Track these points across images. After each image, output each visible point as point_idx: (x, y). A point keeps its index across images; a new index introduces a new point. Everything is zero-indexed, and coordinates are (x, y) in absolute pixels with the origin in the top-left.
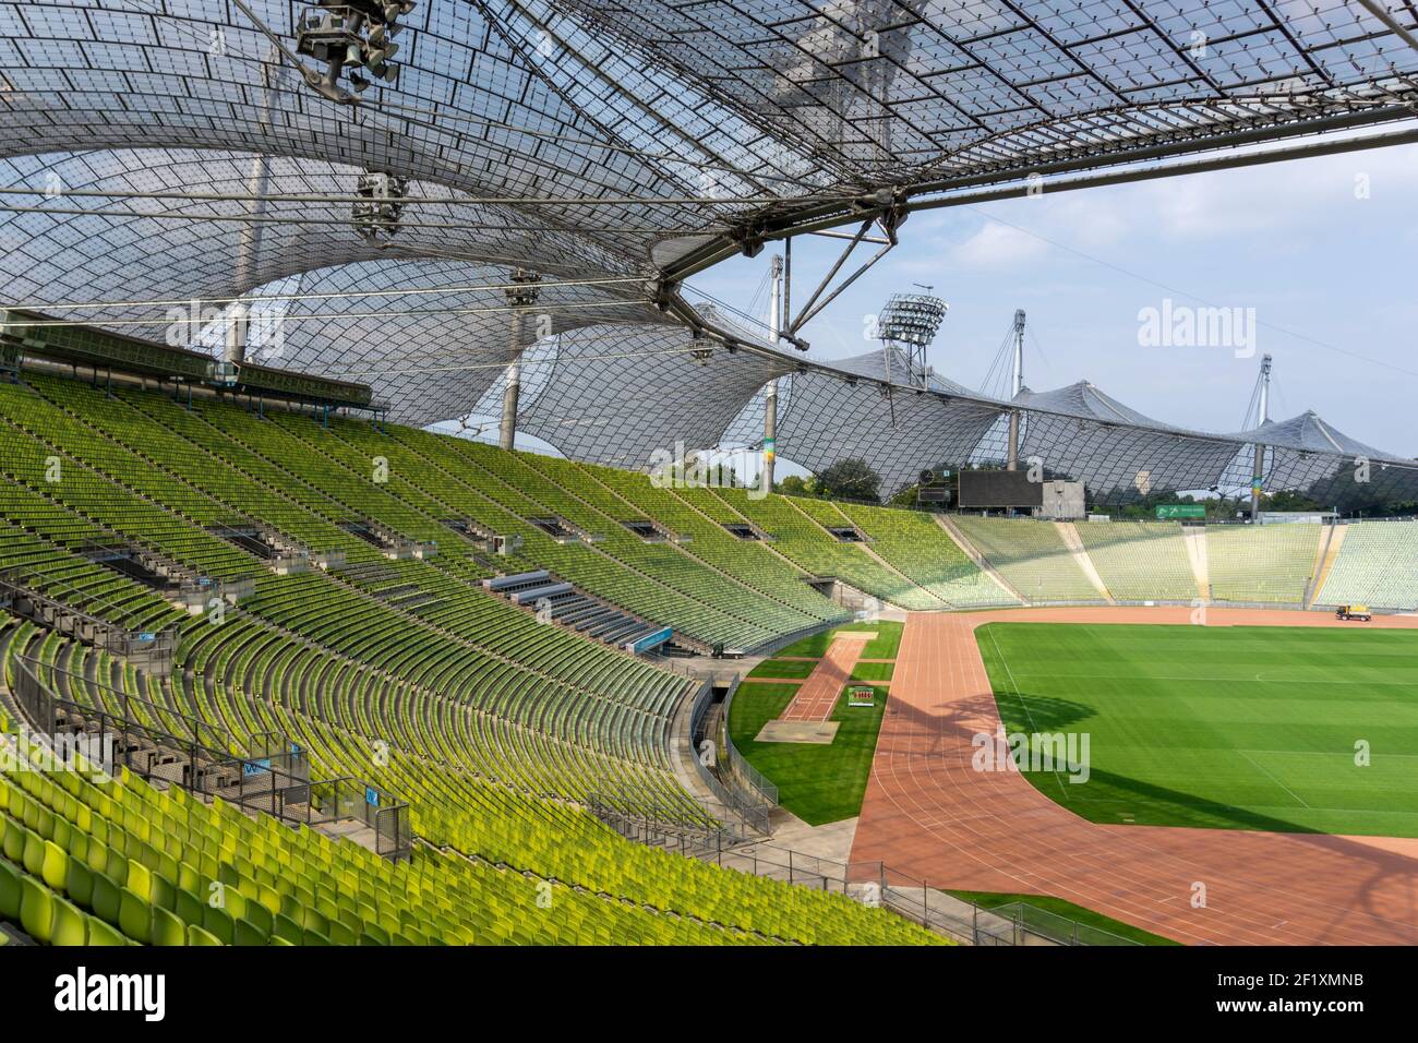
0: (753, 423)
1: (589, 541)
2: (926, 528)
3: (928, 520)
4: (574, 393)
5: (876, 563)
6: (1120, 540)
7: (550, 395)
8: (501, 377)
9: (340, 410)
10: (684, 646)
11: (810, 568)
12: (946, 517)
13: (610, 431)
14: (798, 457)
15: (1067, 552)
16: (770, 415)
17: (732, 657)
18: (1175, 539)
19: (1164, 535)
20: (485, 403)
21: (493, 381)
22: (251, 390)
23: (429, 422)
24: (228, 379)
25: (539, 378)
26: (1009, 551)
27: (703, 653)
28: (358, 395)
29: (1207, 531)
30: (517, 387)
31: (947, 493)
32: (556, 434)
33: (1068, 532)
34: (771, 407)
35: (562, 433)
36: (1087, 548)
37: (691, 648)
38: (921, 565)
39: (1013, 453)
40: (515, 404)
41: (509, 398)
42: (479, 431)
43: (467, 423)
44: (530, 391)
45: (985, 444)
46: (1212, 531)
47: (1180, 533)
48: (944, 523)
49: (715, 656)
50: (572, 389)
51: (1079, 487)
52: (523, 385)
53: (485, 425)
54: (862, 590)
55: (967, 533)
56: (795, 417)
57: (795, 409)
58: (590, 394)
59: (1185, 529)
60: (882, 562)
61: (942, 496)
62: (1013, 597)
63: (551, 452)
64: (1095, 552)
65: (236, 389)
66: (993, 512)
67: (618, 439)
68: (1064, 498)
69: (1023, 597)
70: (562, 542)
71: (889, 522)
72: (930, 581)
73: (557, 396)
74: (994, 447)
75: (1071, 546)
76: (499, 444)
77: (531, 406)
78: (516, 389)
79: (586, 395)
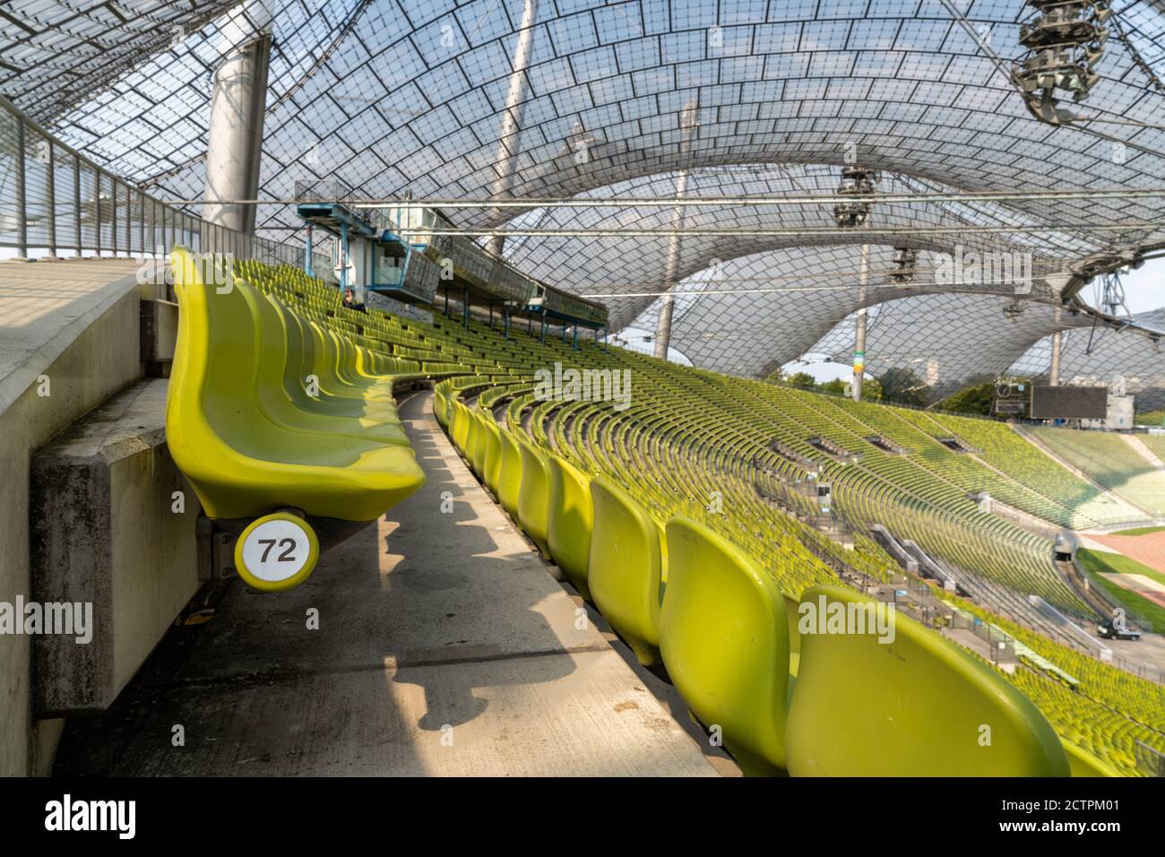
7: (697, 311)
24: (532, 301)
31: (1022, 405)
32: (692, 347)
34: (860, 325)
40: (670, 320)
41: (665, 312)
43: (619, 337)
44: (682, 305)
50: (718, 305)
61: (1016, 408)
74: (1035, 361)
76: (652, 355)
77: (678, 320)
78: (672, 305)
79: (729, 311)
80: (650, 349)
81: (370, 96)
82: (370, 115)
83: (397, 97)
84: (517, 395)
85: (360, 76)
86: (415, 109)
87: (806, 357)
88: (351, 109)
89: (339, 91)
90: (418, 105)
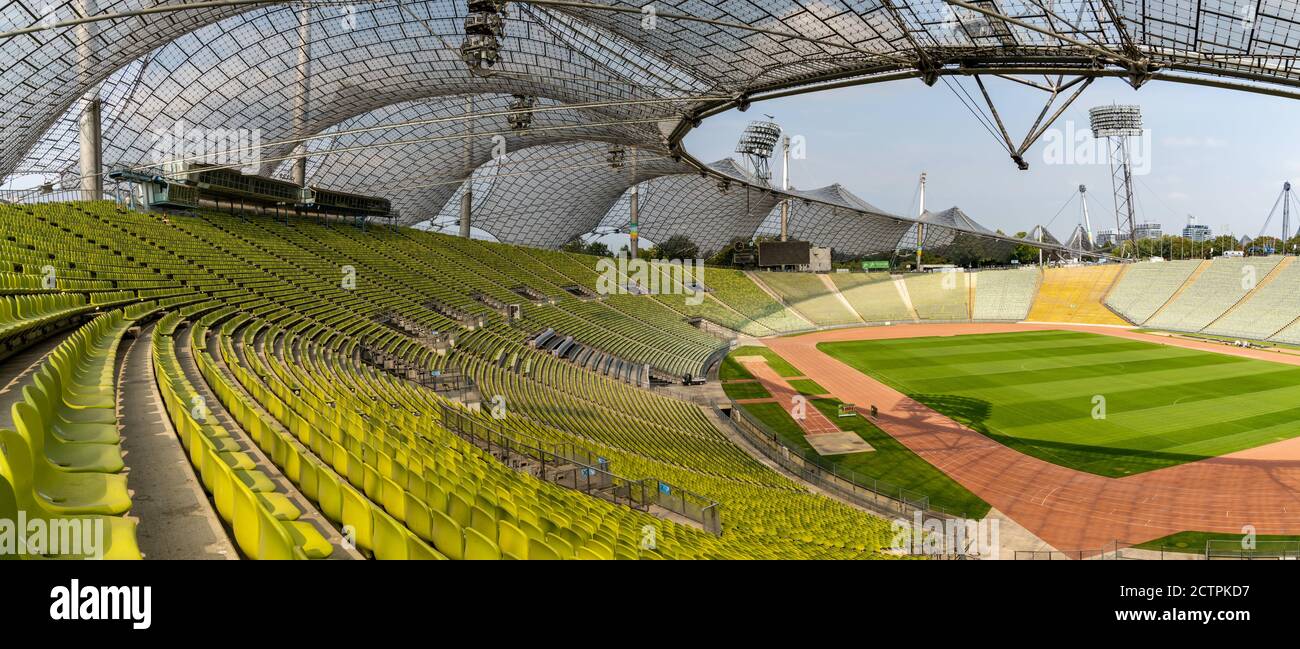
0: (622, 212)
1: (553, 302)
2: (743, 282)
3: (742, 275)
4: (509, 196)
5: (721, 306)
6: (859, 284)
7: (492, 198)
8: (460, 188)
9: (369, 218)
10: (659, 378)
11: (684, 312)
12: (751, 272)
13: (532, 222)
14: (649, 236)
15: (829, 293)
16: (634, 206)
17: (698, 383)
18: (888, 283)
19: (882, 280)
20: (449, 207)
21: (455, 191)
22: (324, 210)
23: (415, 223)
24: (308, 201)
25: (485, 186)
26: (795, 293)
27: (674, 382)
28: (382, 207)
29: (904, 277)
30: (470, 194)
31: (752, 257)
32: (495, 226)
33: (826, 279)
34: (634, 202)
35: (499, 226)
36: (840, 291)
37: (664, 379)
38: (748, 305)
39: (784, 230)
40: (470, 207)
41: (465, 201)
42: (442, 227)
43: (435, 222)
44: (478, 196)
45: (765, 224)
46: (908, 277)
47: (890, 279)
48: (752, 276)
49: (685, 384)
50: (508, 193)
51: (828, 251)
52: (474, 192)
53: (448, 223)
54: (721, 325)
55: (768, 284)
56: (649, 208)
57: (650, 203)
58: (520, 196)
59: (893, 276)
60: (725, 306)
61: (748, 259)
62: (810, 325)
63: (491, 239)
64: (848, 292)
65: (313, 209)
66: (774, 268)
67: (536, 228)
68: (821, 257)
69: (816, 324)
70: (540, 305)
71: (719, 277)
72: (758, 317)
73: (496, 199)
74: (773, 225)
75: (833, 290)
76: (458, 235)
77: (479, 207)
78: (470, 196)
79: (517, 197)
80: (454, 230)
81: (158, 108)
82: (161, 117)
83: (172, 105)
84: (170, 310)
85: (150, 100)
86: (184, 108)
87: (600, 230)
88: (150, 116)
89: (142, 110)
90: (185, 107)
